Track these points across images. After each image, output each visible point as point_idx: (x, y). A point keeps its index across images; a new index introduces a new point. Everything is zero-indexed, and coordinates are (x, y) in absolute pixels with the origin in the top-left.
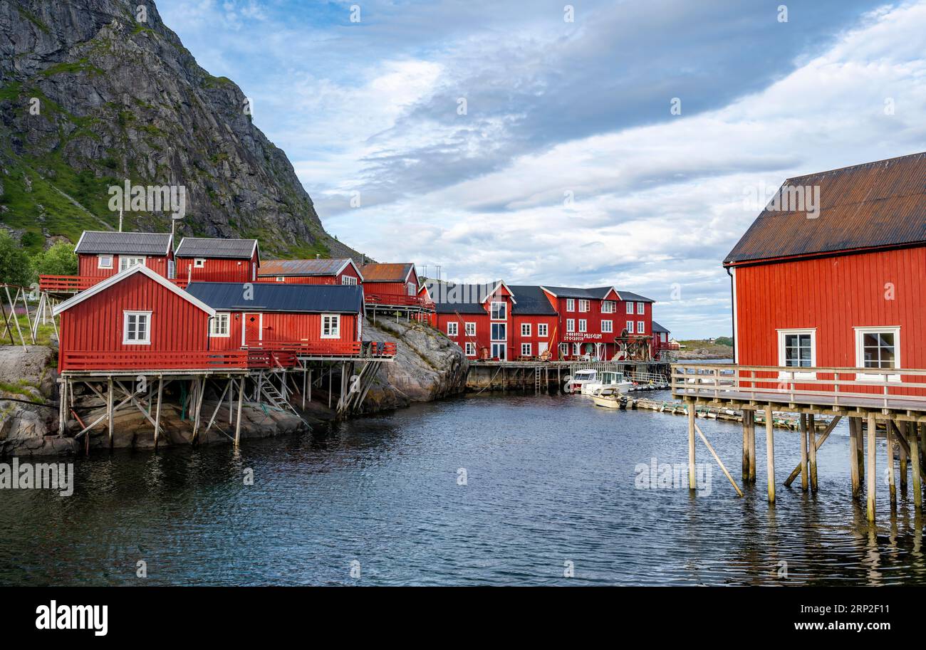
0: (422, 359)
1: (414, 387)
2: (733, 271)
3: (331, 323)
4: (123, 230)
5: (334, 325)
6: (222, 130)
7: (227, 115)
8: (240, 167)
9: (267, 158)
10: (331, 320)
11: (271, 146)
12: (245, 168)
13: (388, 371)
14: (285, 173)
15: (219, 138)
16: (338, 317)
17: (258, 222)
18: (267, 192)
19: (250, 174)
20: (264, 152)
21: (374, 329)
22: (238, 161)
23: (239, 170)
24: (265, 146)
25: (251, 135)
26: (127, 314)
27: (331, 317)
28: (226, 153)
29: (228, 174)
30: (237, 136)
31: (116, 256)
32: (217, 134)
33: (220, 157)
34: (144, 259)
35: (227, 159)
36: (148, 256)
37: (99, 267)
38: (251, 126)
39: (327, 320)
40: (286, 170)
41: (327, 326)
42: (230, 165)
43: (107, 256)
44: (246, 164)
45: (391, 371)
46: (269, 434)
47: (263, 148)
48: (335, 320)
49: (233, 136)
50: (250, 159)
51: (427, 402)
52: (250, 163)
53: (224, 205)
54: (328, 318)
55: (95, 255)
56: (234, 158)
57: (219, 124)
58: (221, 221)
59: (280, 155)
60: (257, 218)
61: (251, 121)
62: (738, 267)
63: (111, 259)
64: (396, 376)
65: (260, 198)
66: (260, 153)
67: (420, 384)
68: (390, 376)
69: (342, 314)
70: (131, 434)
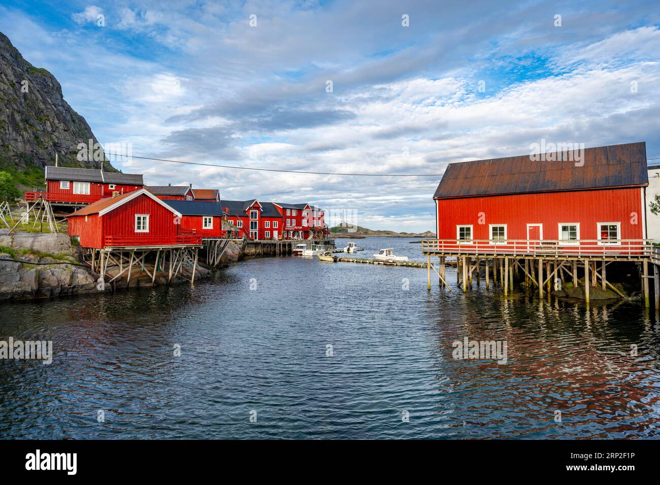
2: (437, 201)
3: (208, 221)
4: (58, 166)
5: (210, 222)
6: (45, 102)
7: (46, 92)
8: (58, 125)
9: (74, 121)
10: (208, 219)
11: (76, 114)
12: (61, 126)
14: (86, 131)
15: (43, 107)
16: (212, 218)
17: (70, 159)
18: (77, 142)
19: (65, 130)
20: (72, 117)
22: (56, 121)
23: (57, 127)
24: (73, 114)
25: (63, 106)
26: (136, 216)
27: (208, 218)
28: (48, 116)
29: (50, 129)
30: (55, 106)
31: (71, 182)
32: (41, 104)
33: (44, 118)
34: (89, 184)
35: (49, 120)
36: (91, 182)
37: (61, 188)
38: (63, 101)
39: (206, 219)
40: (86, 129)
41: (206, 222)
42: (51, 124)
43: (67, 182)
44: (62, 124)
47: (71, 115)
48: (210, 220)
49: (53, 106)
50: (64, 121)
51: (237, 261)
52: (64, 123)
53: (47, 148)
55: (58, 181)
56: (53, 120)
57: (42, 98)
58: (45, 157)
59: (81, 120)
60: (70, 157)
61: (62, 97)
62: (439, 200)
63: (68, 183)
65: (72, 145)
66: (68, 117)
67: (233, 252)
69: (214, 216)
70: (136, 280)
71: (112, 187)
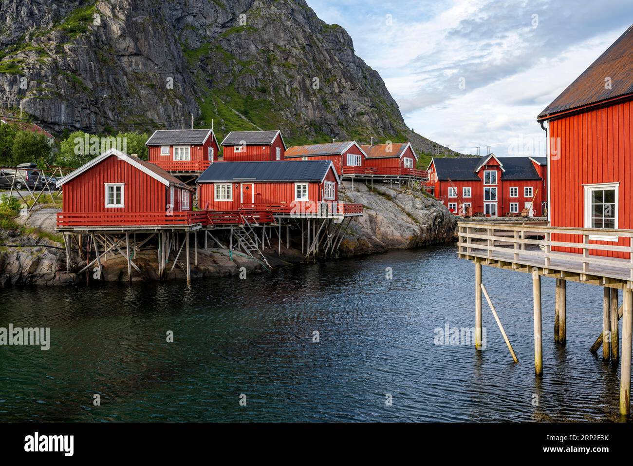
0: (407, 216)
1: (396, 237)
3: (302, 189)
5: (304, 191)
6: (332, 61)
7: (337, 50)
8: (345, 85)
9: (365, 78)
10: (302, 187)
11: (369, 69)
12: (348, 85)
13: (376, 225)
14: (378, 87)
15: (330, 66)
16: (307, 185)
17: (357, 122)
18: (363, 101)
19: (351, 90)
20: (364, 73)
21: (372, 193)
22: (343, 81)
23: (344, 87)
24: (364, 69)
25: (354, 62)
26: (107, 185)
27: (302, 185)
28: (335, 76)
29: (337, 90)
30: (342, 64)
31: (171, 146)
32: (329, 64)
33: (331, 79)
34: (189, 148)
35: (336, 80)
36: (191, 145)
37: (161, 155)
38: (354, 56)
39: (299, 187)
40: (378, 85)
41: (299, 192)
42: (338, 85)
43: (166, 147)
44: (349, 83)
45: (379, 225)
46: (227, 274)
47: (363, 71)
48: (305, 187)
49: (340, 64)
50: (350, 78)
51: (405, 249)
52: (351, 81)
53: (334, 112)
54: (300, 185)
55: (158, 146)
56: (340, 79)
57: (330, 57)
58: (333, 123)
59: (375, 75)
61: (353, 53)
62: (551, 120)
63: (168, 148)
64: (383, 229)
65: (359, 105)
66: (360, 74)
67: (402, 235)
68: (377, 229)
69: (309, 183)
70: (118, 272)
71: (237, 149)
